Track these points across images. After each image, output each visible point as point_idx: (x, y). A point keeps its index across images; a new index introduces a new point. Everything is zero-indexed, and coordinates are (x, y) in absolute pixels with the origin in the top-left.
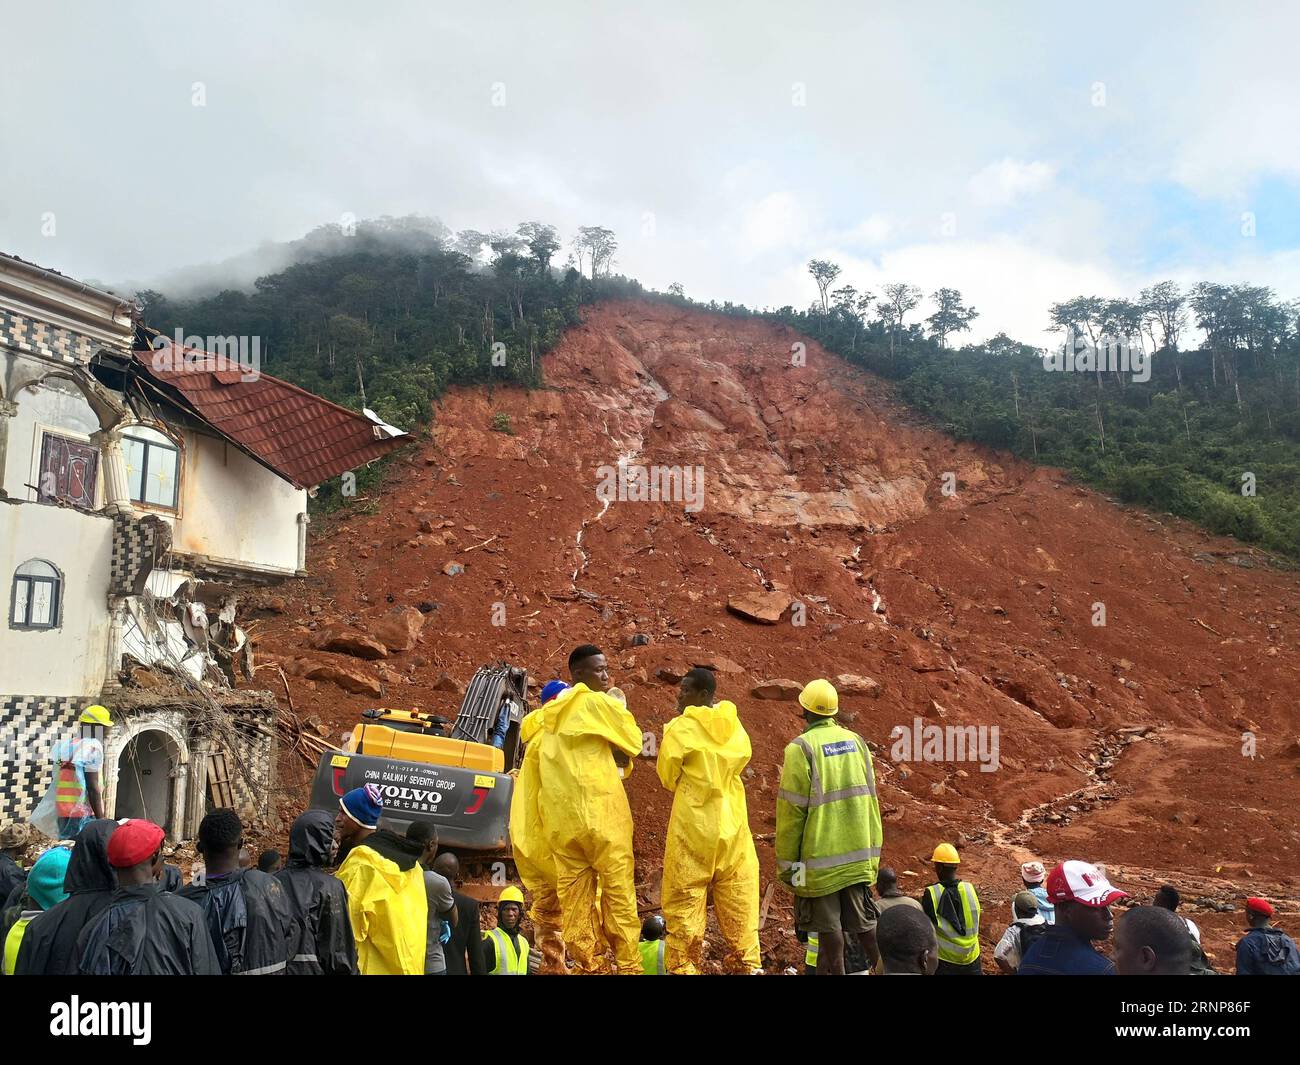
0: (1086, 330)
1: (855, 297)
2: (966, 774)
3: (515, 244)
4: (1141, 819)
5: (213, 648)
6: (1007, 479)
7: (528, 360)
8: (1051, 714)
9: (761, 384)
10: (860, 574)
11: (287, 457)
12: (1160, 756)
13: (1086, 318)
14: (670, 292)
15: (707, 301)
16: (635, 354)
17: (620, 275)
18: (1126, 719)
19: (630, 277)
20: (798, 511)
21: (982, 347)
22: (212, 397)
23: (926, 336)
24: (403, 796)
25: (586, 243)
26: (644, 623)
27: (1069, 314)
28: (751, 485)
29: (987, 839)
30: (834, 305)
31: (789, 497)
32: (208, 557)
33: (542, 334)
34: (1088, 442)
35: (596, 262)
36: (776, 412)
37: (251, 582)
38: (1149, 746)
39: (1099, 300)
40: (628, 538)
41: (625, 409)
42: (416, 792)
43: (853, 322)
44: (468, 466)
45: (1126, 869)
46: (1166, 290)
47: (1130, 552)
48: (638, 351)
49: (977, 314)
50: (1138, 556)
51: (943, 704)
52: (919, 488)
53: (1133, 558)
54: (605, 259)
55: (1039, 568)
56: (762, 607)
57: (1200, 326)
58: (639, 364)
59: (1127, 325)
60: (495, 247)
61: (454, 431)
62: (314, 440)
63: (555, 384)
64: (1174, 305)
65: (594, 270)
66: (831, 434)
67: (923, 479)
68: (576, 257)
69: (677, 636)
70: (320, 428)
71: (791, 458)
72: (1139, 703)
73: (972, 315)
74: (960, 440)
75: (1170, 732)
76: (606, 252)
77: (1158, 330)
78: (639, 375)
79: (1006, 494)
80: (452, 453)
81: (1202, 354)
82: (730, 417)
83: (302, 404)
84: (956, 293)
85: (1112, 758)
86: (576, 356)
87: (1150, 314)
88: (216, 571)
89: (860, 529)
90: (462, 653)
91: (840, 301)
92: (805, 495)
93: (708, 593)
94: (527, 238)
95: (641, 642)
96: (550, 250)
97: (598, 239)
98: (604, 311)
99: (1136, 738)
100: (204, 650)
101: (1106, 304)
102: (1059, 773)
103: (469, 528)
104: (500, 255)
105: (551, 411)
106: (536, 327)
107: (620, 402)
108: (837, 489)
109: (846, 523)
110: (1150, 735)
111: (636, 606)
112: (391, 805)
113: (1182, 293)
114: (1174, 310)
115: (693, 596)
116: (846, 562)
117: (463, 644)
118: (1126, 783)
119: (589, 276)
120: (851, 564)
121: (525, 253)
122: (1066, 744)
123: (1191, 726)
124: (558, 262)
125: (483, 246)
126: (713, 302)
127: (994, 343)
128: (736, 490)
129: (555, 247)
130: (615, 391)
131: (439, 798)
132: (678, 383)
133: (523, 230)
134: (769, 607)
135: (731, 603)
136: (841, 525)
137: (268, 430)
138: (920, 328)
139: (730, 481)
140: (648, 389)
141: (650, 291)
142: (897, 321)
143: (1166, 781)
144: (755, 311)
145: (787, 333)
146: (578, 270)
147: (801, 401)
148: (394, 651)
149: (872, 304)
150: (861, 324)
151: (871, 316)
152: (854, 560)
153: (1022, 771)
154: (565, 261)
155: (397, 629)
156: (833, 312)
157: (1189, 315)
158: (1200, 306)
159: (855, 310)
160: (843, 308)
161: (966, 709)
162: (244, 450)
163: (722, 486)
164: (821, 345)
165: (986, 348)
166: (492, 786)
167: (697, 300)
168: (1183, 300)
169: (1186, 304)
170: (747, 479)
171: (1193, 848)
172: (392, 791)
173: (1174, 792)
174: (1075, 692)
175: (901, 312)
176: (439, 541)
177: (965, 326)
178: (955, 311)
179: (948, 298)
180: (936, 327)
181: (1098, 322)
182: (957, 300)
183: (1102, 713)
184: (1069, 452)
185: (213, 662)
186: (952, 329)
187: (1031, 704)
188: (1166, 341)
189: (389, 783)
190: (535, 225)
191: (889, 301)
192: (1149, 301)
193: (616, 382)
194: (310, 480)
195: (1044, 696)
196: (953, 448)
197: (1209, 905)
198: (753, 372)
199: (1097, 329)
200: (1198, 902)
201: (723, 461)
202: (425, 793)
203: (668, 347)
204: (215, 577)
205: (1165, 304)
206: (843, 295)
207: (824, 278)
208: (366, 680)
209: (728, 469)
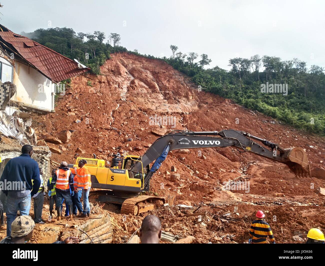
0: (238, 66)
1: (182, 55)
2: (212, 173)
3: (93, 36)
4: (256, 183)
5: (25, 133)
6: (218, 102)
7: (97, 67)
8: (230, 158)
9: (158, 76)
10: (183, 124)
11: (50, 72)
12: (258, 168)
13: (238, 63)
14: (134, 51)
15: (144, 54)
16: (125, 67)
17: (121, 46)
18: (248, 160)
19: (124, 47)
20: (167, 109)
21: (212, 69)
22: (24, 50)
23: (199, 66)
25: (112, 37)
26: (130, 136)
27: (233, 62)
28: (156, 102)
29: (220, 189)
30: (176, 57)
31: (165, 105)
32: (23, 103)
33: (101, 61)
34: (238, 93)
35: (115, 42)
36: (161, 83)
37: (37, 113)
38: (254, 166)
39: (241, 59)
40: (125, 114)
41: (123, 81)
43: (181, 62)
44: (81, 94)
45: (255, 195)
46: (257, 57)
47: (248, 120)
48: (126, 67)
49: (211, 61)
50: (250, 121)
51: (205, 156)
52: (197, 103)
53: (248, 121)
54: (117, 42)
55: (226, 123)
56: (160, 132)
57: (264, 66)
58: (126, 70)
59: (247, 65)
60: (88, 37)
61: (77, 86)
62: (58, 67)
63: (104, 74)
64: (258, 61)
65: (114, 45)
66: (175, 90)
67: (198, 101)
68: (110, 41)
69: (139, 139)
70: (60, 64)
71: (165, 95)
72: (251, 156)
73: (210, 61)
74: (206, 92)
75: (259, 163)
76: (117, 40)
77: (254, 67)
78: (126, 72)
79: (218, 105)
80: (76, 91)
81: (264, 73)
82: (150, 85)
83: (55, 56)
84: (207, 55)
85: (246, 169)
86: (109, 67)
87: (253, 63)
88: (26, 108)
89: (183, 113)
90: (82, 143)
91: (178, 56)
92: (169, 105)
93: (146, 128)
94: (96, 35)
95: (130, 141)
96: (103, 39)
97: (115, 37)
98: (117, 55)
99: (252, 164)
100: (23, 134)
101: (242, 60)
102: (234, 172)
103: (81, 111)
104: (89, 39)
105: (103, 81)
106: (99, 59)
107: (121, 79)
108: (176, 103)
109: (179, 112)
110: (255, 163)
111: (128, 131)
113: (260, 58)
114: (258, 62)
115: (142, 129)
116: (179, 121)
117: (82, 141)
118: (250, 175)
119: (113, 46)
120: (181, 122)
121: (96, 39)
122: (235, 166)
123: (263, 161)
124: (105, 42)
125: (84, 37)
126: (145, 55)
127: (215, 68)
128: (151, 103)
129: (104, 38)
130: (120, 76)
132: (136, 75)
133: (96, 33)
134: (162, 132)
135: (152, 131)
136: (178, 112)
137: (43, 63)
138: (197, 64)
139: (150, 101)
140: (129, 76)
141: (129, 51)
142: (192, 62)
143: (260, 174)
144: (156, 58)
145: (164, 64)
146: (110, 44)
147: (168, 81)
148: (63, 142)
149: (186, 57)
150: (183, 62)
151: (186, 60)
152: (182, 121)
153: (225, 172)
154: (107, 42)
155: (64, 136)
156: (176, 59)
157: (261, 63)
158: (264, 61)
159: (181, 58)
160: (178, 58)
161: (211, 157)
162: (36, 68)
163: (148, 102)
164: (173, 67)
165: (213, 69)
167: (141, 54)
168: (260, 59)
169: (261, 60)
170: (154, 100)
171: (270, 190)
173: (263, 177)
174: (236, 153)
175: (193, 59)
176: (74, 114)
177: (208, 64)
178: (206, 60)
179: (204, 57)
180: (201, 64)
181: (241, 64)
182: (207, 57)
183: (243, 158)
184: (233, 95)
185: (25, 138)
186: (205, 64)
187: (225, 156)
188: (256, 69)
190: (99, 32)
191: (190, 57)
192: (252, 59)
193: (120, 74)
194: (58, 80)
195: (228, 154)
196: (205, 94)
197: (277, 204)
198: (156, 73)
199: (240, 66)
200: (274, 203)
201: (148, 96)
203: (134, 66)
204: (26, 110)
205: (256, 60)
206: (179, 54)
207: (174, 50)
208: (57, 150)
209: (150, 98)
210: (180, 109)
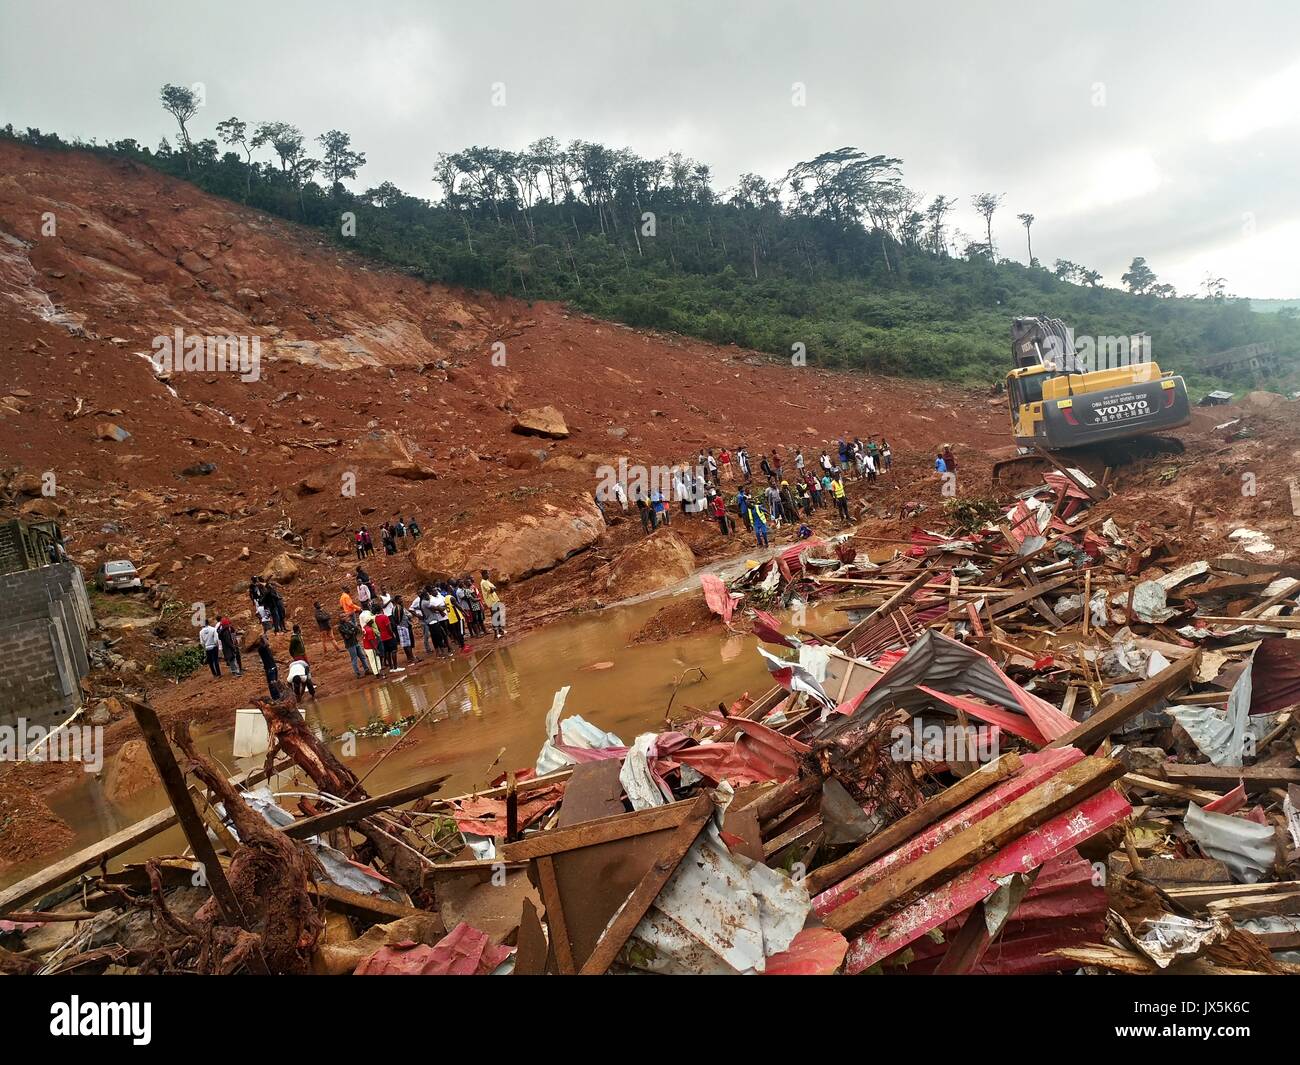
20: (316, 360)
24: (1121, 410)
34: (563, 278)
36: (197, 258)
42: (1129, 405)
49: (365, 161)
52: (414, 330)
56: (548, 422)
66: (283, 281)
67: (413, 322)
71: (250, 308)
73: (360, 161)
74: (430, 282)
84: (345, 136)
108: (338, 336)
112: (1116, 418)
131: (1145, 404)
134: (552, 423)
135: (521, 422)
147: (224, 247)
166: (1174, 385)
172: (1112, 410)
179: (336, 142)
189: (1108, 406)
196: (426, 290)
202: (1135, 404)
207: (179, 106)
210: (368, 355)
